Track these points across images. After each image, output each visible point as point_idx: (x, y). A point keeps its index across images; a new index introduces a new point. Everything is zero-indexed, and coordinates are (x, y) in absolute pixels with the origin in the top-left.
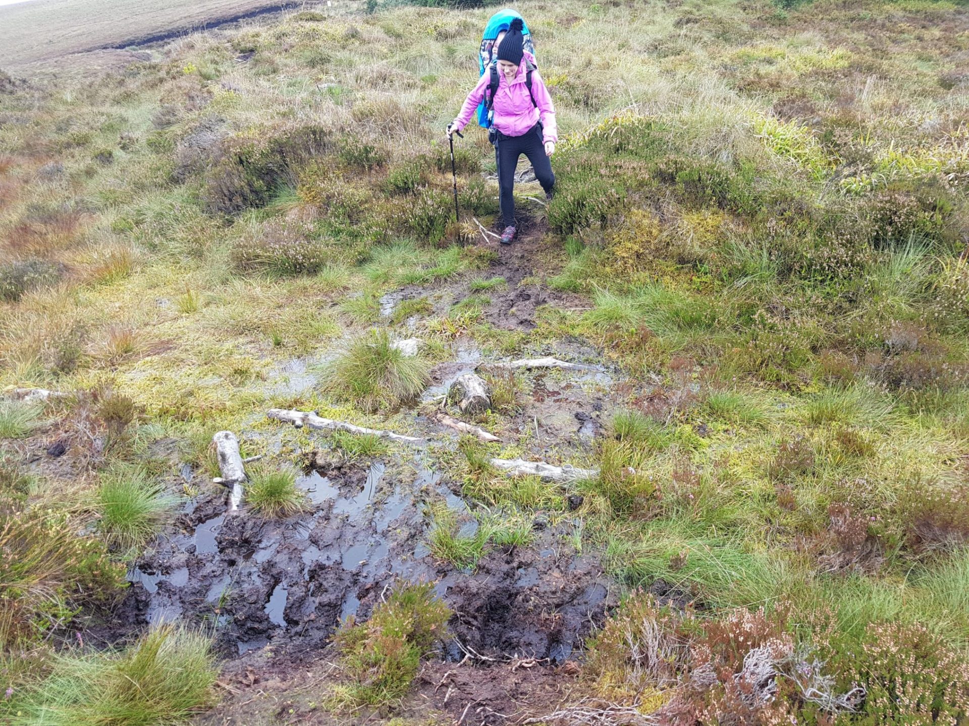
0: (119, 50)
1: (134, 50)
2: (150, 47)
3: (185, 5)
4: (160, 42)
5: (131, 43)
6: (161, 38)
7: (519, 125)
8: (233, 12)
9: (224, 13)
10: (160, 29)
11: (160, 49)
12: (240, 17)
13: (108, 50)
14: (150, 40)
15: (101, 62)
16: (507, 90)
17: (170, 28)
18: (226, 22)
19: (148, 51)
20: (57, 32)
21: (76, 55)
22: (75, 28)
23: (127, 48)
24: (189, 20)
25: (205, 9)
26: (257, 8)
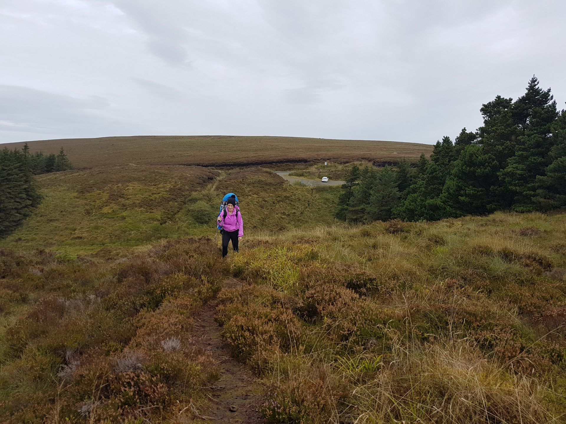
0: (204, 168)
1: (213, 169)
2: (222, 169)
3: (247, 151)
4: (228, 167)
5: (212, 165)
6: (229, 165)
7: (232, 228)
8: (271, 159)
9: (267, 159)
10: (230, 161)
11: (227, 171)
12: (274, 162)
13: (199, 167)
14: (223, 165)
15: (191, 173)
16: (229, 217)
17: (235, 161)
18: (266, 163)
19: (220, 171)
20: (179, 152)
21: (181, 166)
22: (189, 152)
23: (209, 168)
24: (247, 159)
25: (257, 155)
26: (285, 159)
